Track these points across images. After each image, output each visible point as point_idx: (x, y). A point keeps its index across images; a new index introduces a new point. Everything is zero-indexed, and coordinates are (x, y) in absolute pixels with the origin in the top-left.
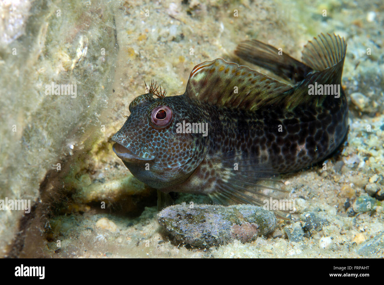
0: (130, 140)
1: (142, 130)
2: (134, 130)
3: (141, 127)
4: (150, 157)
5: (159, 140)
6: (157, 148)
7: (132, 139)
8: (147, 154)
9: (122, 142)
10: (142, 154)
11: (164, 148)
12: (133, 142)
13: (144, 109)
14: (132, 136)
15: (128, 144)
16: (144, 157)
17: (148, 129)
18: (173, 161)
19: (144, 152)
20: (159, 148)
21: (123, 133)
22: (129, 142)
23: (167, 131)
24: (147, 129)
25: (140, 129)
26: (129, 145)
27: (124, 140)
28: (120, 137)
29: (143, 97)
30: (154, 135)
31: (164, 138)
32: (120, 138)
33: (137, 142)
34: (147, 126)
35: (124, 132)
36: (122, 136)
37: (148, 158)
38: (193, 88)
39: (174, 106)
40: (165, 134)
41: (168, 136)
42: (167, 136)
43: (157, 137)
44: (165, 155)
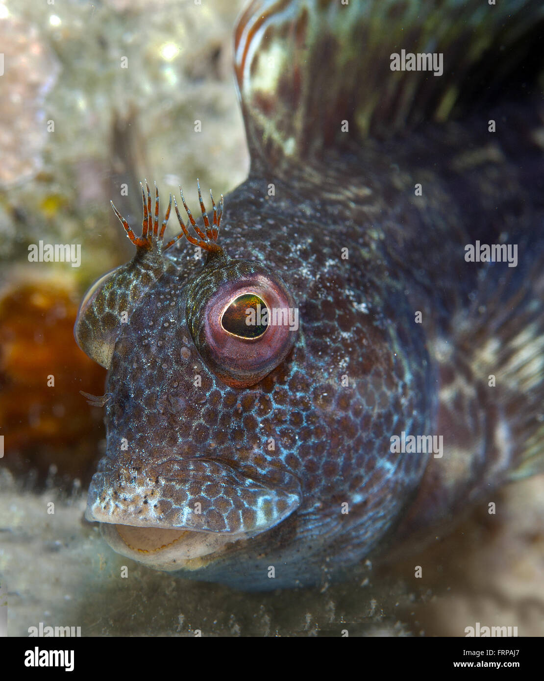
0: (178, 487)
1: (202, 421)
2: (173, 440)
3: (192, 412)
4: (282, 506)
5: (281, 422)
6: (290, 458)
7: (183, 481)
8: (267, 502)
9: (152, 513)
10: (250, 516)
11: (313, 440)
12: (195, 490)
13: (164, 329)
14: (176, 467)
15: (178, 511)
16: (261, 520)
17: (226, 405)
18: (362, 471)
19: (255, 502)
20: (295, 451)
21: (135, 474)
22: (179, 500)
23: (295, 368)
24: (220, 407)
25: (194, 424)
26: (187, 510)
27: (153, 502)
28: (129, 496)
29: (130, 282)
30: (253, 413)
31: (294, 403)
32: (133, 501)
33: (208, 478)
34: (216, 394)
35: (138, 469)
36: (140, 490)
37: (275, 514)
38: (269, 126)
39: (262, 248)
40: (293, 387)
41: (306, 387)
42: (303, 390)
43: (270, 415)
44: (327, 463)
